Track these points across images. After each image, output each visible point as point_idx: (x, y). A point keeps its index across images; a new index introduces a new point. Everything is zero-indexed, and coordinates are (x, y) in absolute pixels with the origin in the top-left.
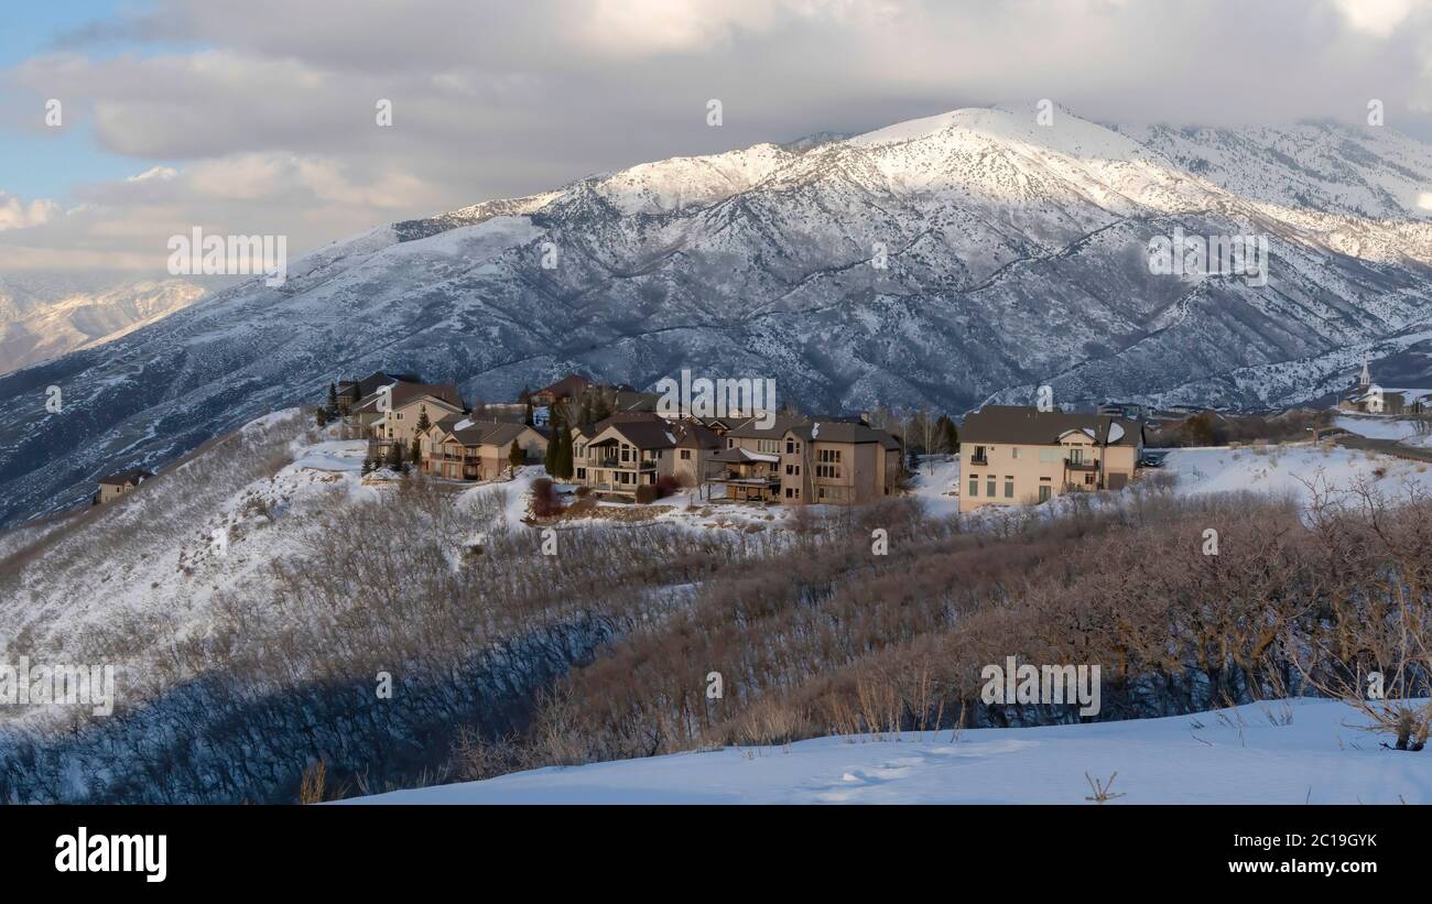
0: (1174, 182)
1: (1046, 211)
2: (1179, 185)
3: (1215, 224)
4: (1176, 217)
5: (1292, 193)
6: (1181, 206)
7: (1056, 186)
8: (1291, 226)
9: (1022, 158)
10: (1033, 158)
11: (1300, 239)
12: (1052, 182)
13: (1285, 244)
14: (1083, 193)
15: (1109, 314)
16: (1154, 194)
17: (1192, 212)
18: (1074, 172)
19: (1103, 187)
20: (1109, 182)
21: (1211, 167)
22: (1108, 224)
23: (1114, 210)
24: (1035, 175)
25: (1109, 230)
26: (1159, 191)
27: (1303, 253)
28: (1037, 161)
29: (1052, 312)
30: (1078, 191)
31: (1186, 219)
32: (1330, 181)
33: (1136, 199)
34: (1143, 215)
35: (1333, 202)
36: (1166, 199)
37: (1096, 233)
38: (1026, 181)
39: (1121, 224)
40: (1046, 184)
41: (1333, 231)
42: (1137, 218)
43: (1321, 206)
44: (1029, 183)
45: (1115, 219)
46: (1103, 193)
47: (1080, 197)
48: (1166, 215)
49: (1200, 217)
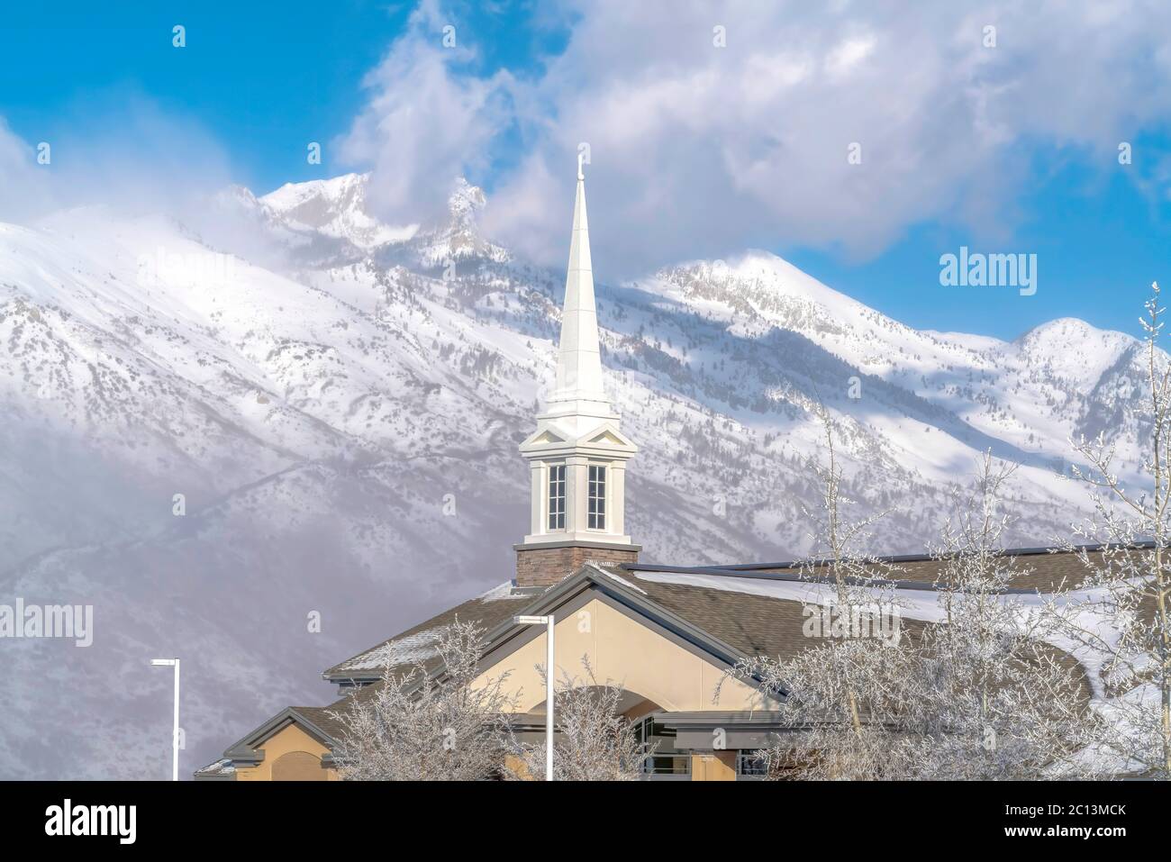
0: (420, 391)
1: (131, 444)
2: (432, 396)
3: (507, 480)
4: (422, 461)
5: (679, 428)
6: (435, 442)
7: (157, 388)
8: (670, 491)
9: (82, 326)
10: (111, 329)
11: (692, 519)
12: (148, 380)
13: (657, 526)
14: (219, 406)
15: (261, 674)
16: (379, 414)
17: (452, 453)
18: (201, 362)
19: (264, 396)
20: (280, 388)
21: (506, 367)
22: (269, 473)
23: (287, 444)
24: (112, 364)
25: (269, 487)
26: (387, 408)
27: (695, 545)
28: (122, 337)
29: (127, 668)
30: (208, 402)
31: (444, 468)
32: (753, 408)
33: (339, 425)
34: (349, 457)
35: (760, 447)
36: (402, 425)
37: (242, 491)
38: (89, 376)
39: (293, 474)
40: (134, 386)
41: (760, 506)
42: (335, 462)
43: (735, 455)
44: (97, 381)
45: (287, 463)
46: (264, 409)
47: (211, 415)
48: (403, 457)
49: (474, 464)
